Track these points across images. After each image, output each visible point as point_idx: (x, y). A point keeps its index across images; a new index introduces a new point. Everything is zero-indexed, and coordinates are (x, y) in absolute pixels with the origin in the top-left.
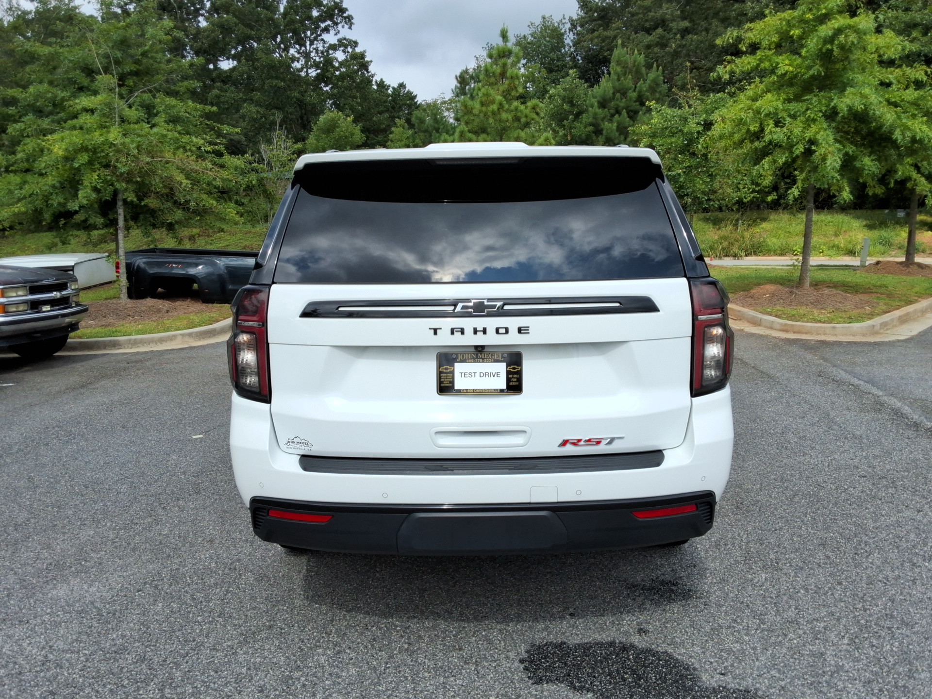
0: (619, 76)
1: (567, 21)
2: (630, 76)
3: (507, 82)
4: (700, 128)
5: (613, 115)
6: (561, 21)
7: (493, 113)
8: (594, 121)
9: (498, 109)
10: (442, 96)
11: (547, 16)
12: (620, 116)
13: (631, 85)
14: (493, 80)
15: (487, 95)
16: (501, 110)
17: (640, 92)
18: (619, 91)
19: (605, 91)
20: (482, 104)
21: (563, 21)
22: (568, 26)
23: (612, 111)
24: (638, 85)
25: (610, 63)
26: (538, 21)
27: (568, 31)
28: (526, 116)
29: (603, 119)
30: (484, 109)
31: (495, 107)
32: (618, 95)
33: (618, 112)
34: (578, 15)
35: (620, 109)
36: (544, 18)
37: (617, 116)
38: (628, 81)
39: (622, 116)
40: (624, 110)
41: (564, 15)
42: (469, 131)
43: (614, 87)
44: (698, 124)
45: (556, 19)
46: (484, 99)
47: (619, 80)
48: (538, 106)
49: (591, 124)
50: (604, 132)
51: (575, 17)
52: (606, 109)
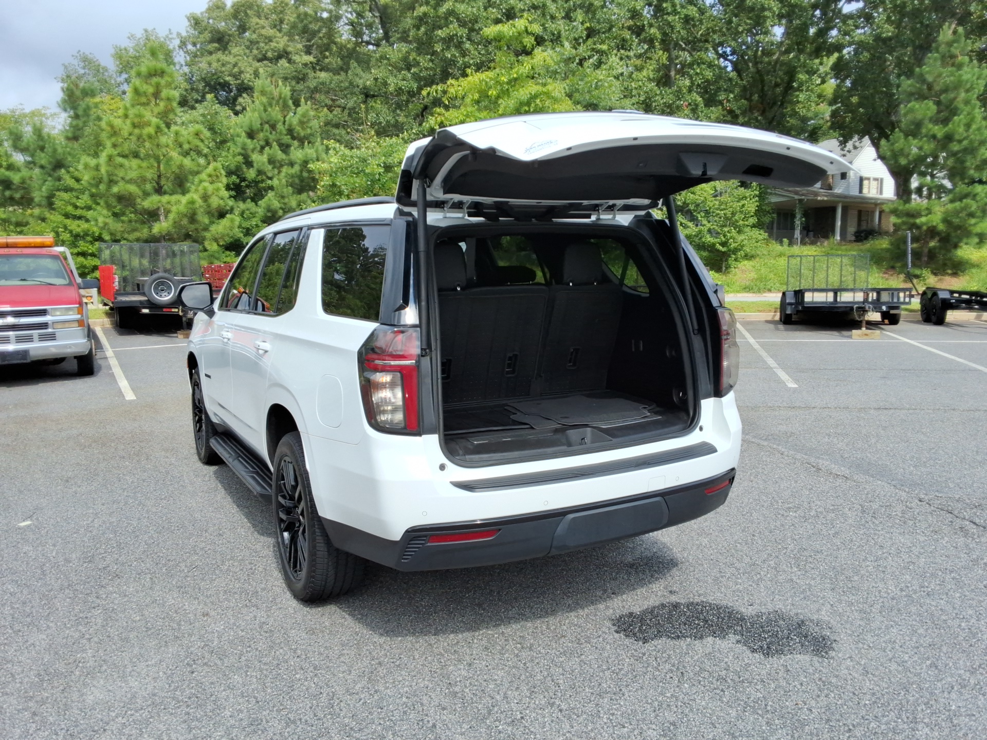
0: (265, 106)
1: (174, 36)
2: (277, 108)
3: (162, 104)
4: (382, 170)
5: (262, 148)
6: (167, 37)
7: (150, 137)
8: (243, 152)
9: (156, 133)
10: (21, 107)
11: (150, 29)
12: (270, 148)
13: (280, 117)
14: (144, 100)
15: (140, 116)
16: (159, 134)
17: (290, 125)
18: (267, 123)
19: (251, 121)
20: (134, 126)
21: (170, 36)
22: (177, 42)
23: (262, 143)
24: (287, 119)
25: (253, 92)
26: (139, 34)
27: (177, 48)
28: (189, 143)
29: (253, 150)
30: (137, 131)
31: (151, 130)
32: (267, 127)
33: (268, 143)
34: (187, 32)
35: (271, 141)
36: (146, 31)
37: (267, 148)
38: (275, 113)
39: (272, 149)
40: (275, 143)
41: (170, 30)
42: (120, 155)
43: (261, 118)
44: (379, 165)
45: (162, 33)
46: (136, 120)
47: (265, 110)
48: (201, 132)
49: (240, 154)
50: (255, 165)
51: (184, 34)
52: (255, 141)
